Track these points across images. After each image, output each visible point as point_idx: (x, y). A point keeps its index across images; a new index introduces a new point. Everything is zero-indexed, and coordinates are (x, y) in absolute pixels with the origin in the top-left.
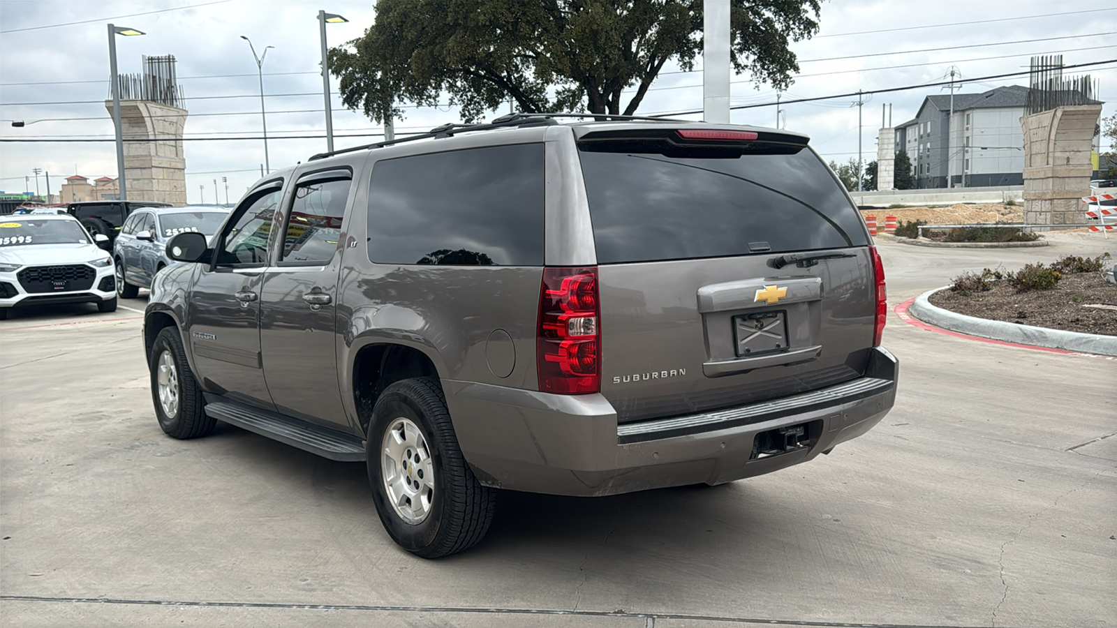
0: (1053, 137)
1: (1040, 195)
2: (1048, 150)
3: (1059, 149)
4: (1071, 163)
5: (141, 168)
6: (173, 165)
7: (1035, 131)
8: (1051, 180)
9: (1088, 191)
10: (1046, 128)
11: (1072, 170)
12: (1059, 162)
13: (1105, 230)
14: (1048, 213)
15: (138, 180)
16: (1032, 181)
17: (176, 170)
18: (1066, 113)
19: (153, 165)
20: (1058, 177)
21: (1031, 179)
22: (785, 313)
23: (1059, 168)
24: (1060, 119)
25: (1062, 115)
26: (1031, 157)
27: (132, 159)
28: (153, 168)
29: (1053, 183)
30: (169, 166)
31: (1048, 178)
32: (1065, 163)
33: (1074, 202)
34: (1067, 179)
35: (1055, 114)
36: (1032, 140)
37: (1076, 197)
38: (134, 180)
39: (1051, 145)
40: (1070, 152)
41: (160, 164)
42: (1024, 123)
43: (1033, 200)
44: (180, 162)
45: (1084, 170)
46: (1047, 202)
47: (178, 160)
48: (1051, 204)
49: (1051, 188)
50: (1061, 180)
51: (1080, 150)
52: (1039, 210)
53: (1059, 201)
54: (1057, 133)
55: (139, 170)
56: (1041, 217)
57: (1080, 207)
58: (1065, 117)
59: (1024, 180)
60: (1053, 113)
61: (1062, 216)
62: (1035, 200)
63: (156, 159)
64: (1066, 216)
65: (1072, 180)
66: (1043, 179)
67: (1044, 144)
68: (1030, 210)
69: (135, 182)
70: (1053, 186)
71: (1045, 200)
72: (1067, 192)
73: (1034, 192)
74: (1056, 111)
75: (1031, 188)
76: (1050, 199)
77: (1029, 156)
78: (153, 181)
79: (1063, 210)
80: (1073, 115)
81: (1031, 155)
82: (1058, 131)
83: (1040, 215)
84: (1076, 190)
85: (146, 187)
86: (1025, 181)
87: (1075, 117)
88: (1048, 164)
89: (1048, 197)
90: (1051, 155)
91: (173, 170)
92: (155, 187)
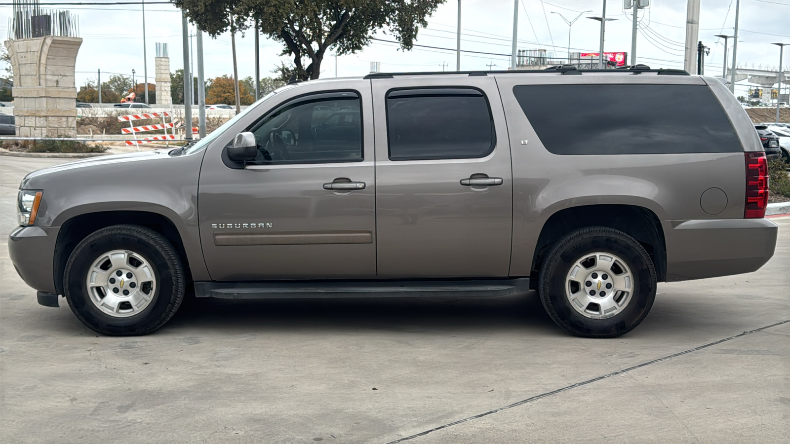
0: (43, 61)
1: (34, 112)
2: (39, 72)
3: (49, 73)
4: (60, 85)
7: (23, 55)
8: (45, 99)
9: (75, 111)
10: (36, 53)
11: (61, 91)
12: (50, 84)
13: (138, 144)
14: (43, 129)
16: (23, 99)
18: (56, 42)
20: (51, 97)
21: (22, 97)
23: (51, 89)
24: (50, 47)
25: (52, 43)
26: (20, 78)
29: (47, 101)
31: (41, 97)
32: (55, 85)
33: (64, 119)
34: (57, 99)
35: (44, 41)
36: (20, 63)
37: (65, 115)
39: (42, 69)
40: (58, 75)
42: (10, 46)
43: (25, 116)
45: (71, 92)
46: (42, 118)
48: (46, 120)
49: (45, 106)
50: (53, 99)
51: (67, 75)
52: (34, 125)
53: (53, 118)
54: (47, 58)
56: (37, 131)
57: (69, 124)
58: (53, 45)
59: (14, 97)
60: (43, 40)
61: (56, 131)
62: (29, 116)
64: (59, 131)
65: (62, 100)
66: (35, 98)
67: (34, 67)
68: (22, 125)
70: (47, 104)
71: (40, 117)
72: (59, 111)
73: (26, 109)
74: (45, 39)
75: (23, 106)
76: (46, 116)
77: (18, 76)
79: (56, 126)
80: (61, 44)
81: (20, 76)
82: (49, 57)
83: (35, 130)
84: (65, 109)
86: (15, 99)
87: (62, 46)
88: (40, 85)
89: (43, 114)
90: (42, 77)
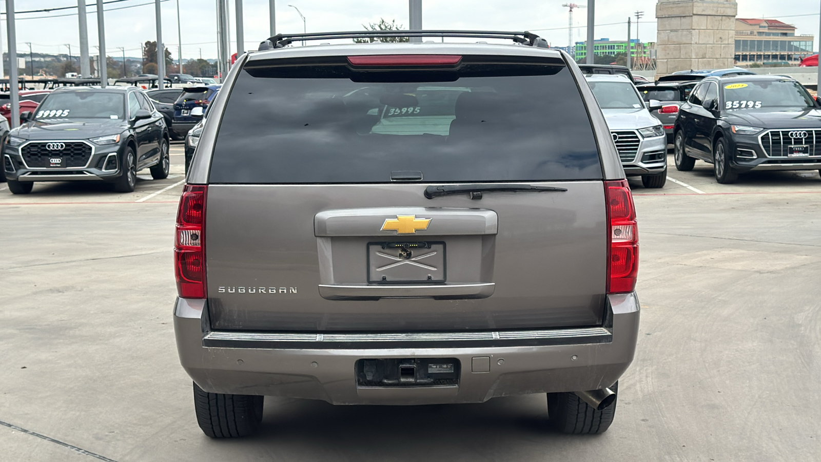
5: (681, 17)
6: (721, 11)
15: (676, 31)
17: (724, 17)
19: (695, 12)
22: (444, 244)
27: (671, 6)
28: (694, 17)
30: (713, 13)
38: (672, 31)
41: (703, 10)
44: (730, 8)
47: (728, 5)
55: (679, 19)
63: (699, 5)
69: (672, 34)
78: (693, 31)
85: (684, 40)
91: (720, 18)
92: (695, 39)
